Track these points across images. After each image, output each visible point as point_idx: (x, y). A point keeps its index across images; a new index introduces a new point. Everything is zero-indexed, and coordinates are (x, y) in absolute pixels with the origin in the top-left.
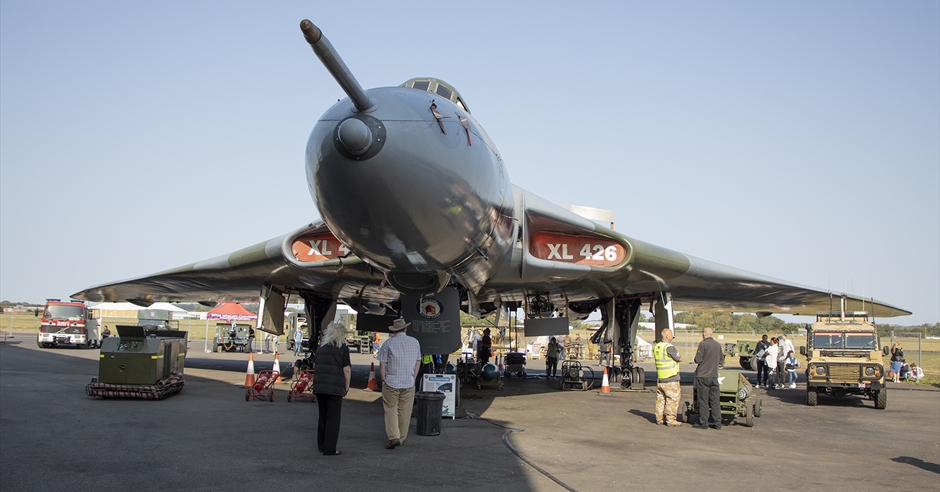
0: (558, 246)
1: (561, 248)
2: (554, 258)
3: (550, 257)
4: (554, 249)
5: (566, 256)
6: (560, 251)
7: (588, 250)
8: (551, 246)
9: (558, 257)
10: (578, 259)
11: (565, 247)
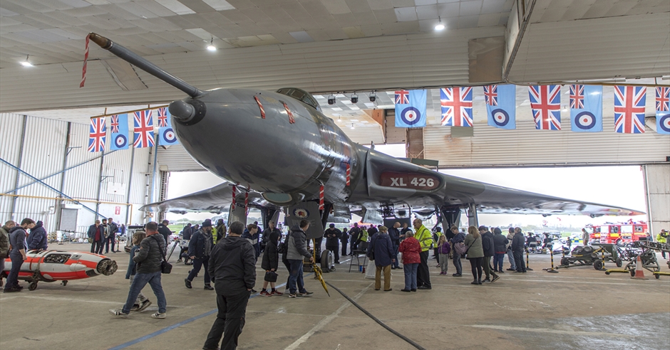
0: (397, 179)
1: (399, 180)
2: (395, 186)
3: (392, 185)
4: (394, 181)
5: (402, 184)
6: (398, 182)
7: (416, 181)
8: (393, 179)
9: (397, 185)
10: (410, 186)
11: (401, 179)
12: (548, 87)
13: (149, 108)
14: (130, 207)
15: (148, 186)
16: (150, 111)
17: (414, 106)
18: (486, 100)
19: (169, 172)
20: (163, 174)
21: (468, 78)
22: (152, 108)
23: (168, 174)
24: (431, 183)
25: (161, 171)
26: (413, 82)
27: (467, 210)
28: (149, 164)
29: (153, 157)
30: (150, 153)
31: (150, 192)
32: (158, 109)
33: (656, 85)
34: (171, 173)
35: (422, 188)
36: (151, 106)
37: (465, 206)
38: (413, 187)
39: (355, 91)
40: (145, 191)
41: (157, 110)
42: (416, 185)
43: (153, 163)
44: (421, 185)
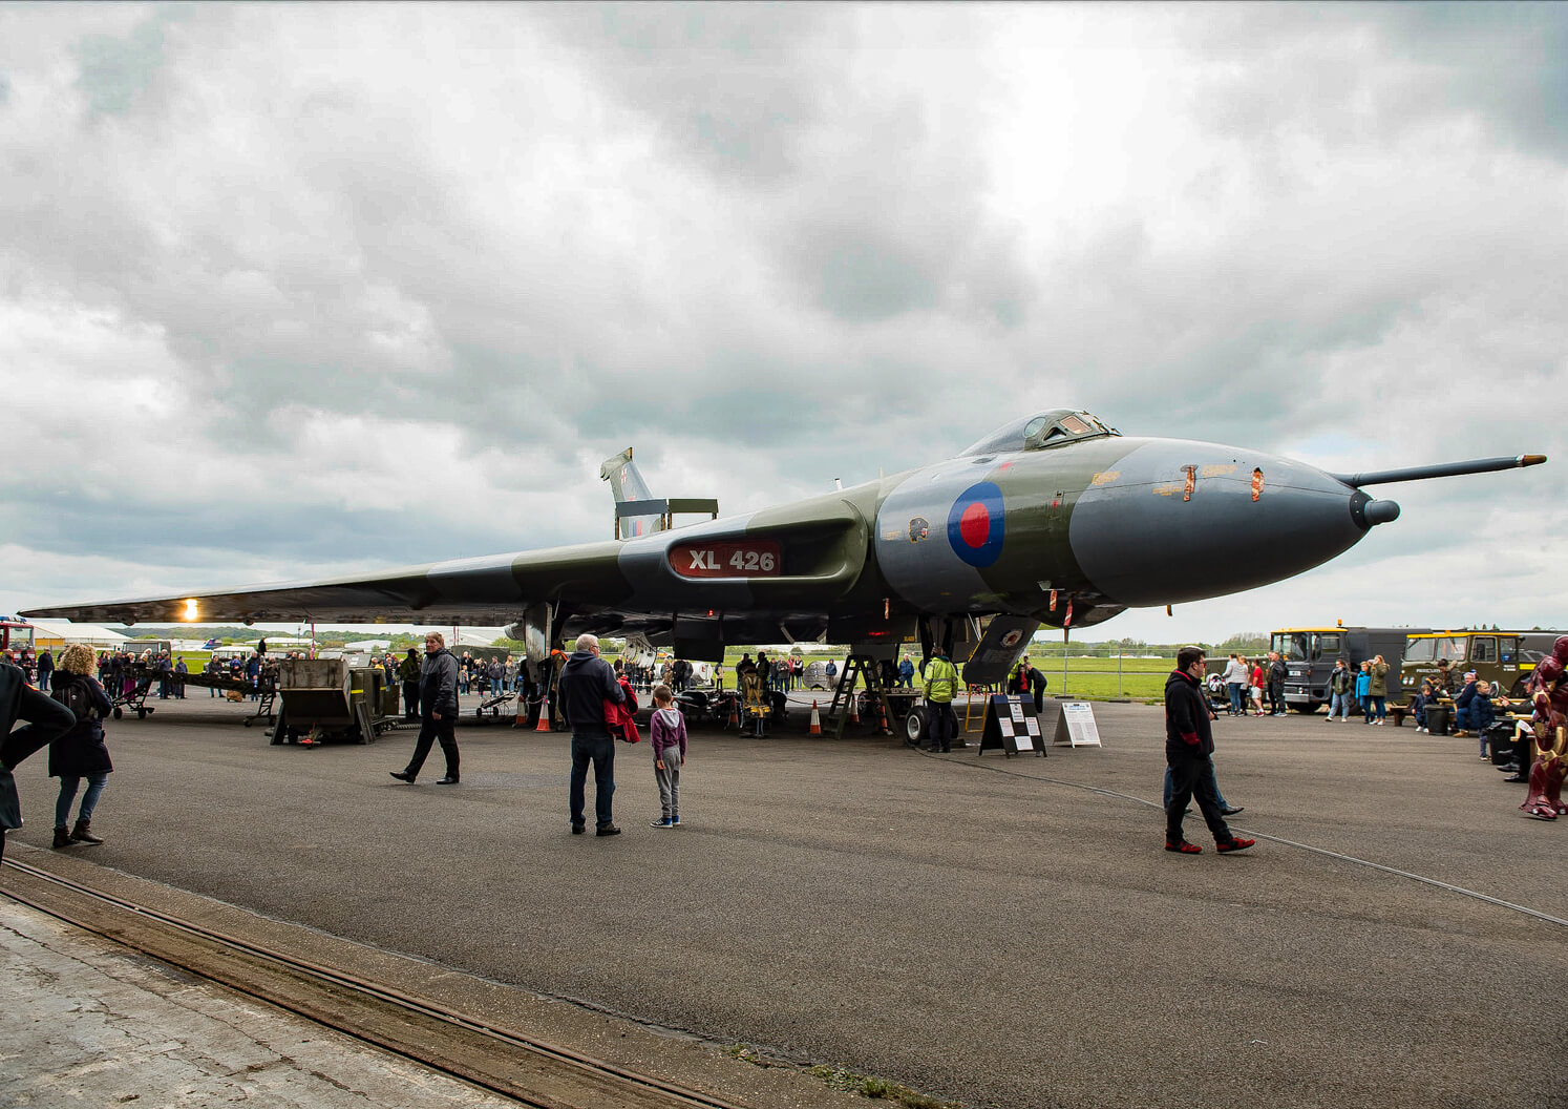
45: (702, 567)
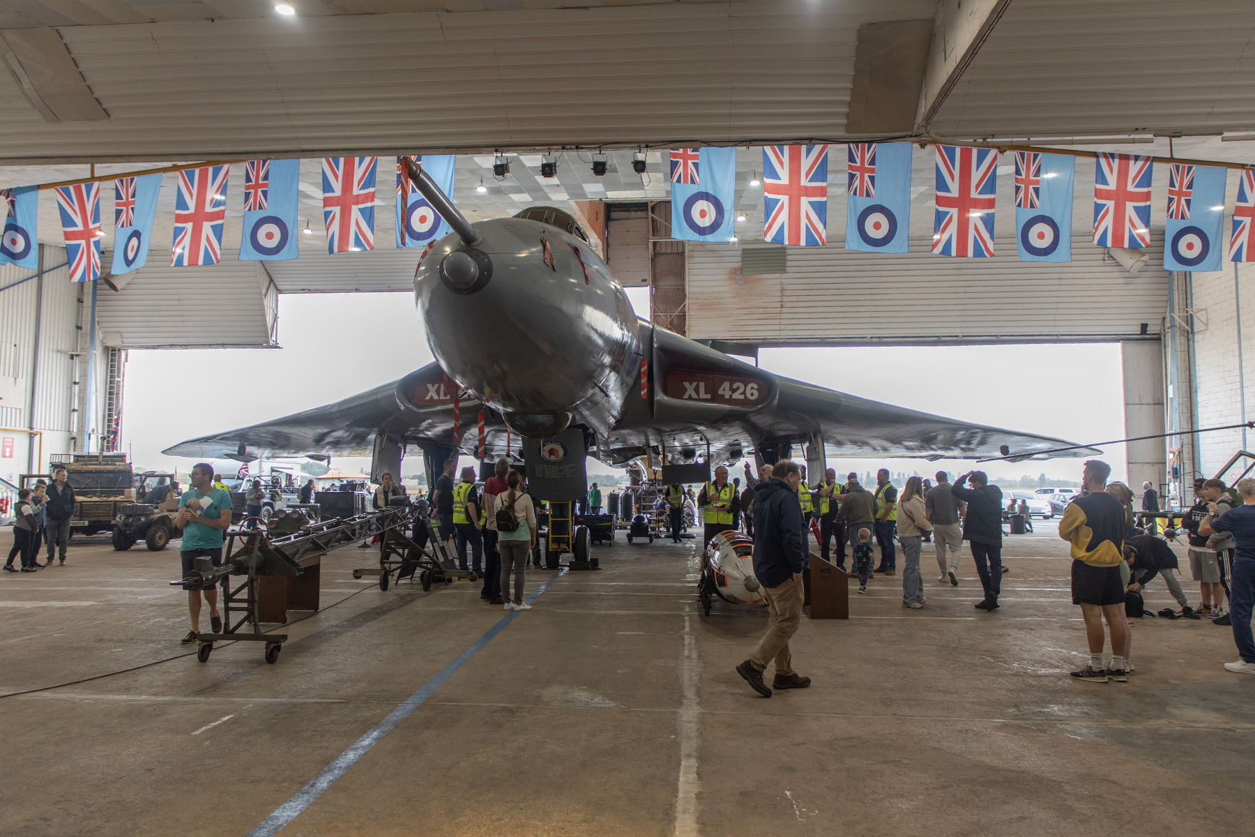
0: (695, 384)
1: (697, 387)
2: (690, 398)
3: (686, 396)
4: (690, 389)
5: (703, 395)
6: (697, 390)
7: (727, 388)
8: (686, 384)
9: (695, 396)
10: (716, 398)
11: (702, 385)
12: (975, 152)
13: (93, 178)
14: (37, 439)
15: (76, 385)
16: (96, 184)
17: (710, 191)
18: (850, 184)
19: (126, 348)
20: (112, 354)
21: (844, 121)
22: (101, 179)
23: (123, 354)
24: (752, 392)
25: (106, 349)
26: (730, 128)
27: (806, 445)
28: (79, 328)
29: (87, 312)
30: (80, 301)
31: (83, 400)
32: (117, 181)
33: (1171, 159)
34: (130, 351)
35: (737, 402)
36: (102, 169)
37: (801, 438)
38: (720, 399)
39: (601, 146)
40: (70, 399)
41: (111, 184)
42: (727, 397)
43: (87, 326)
44: (736, 396)
45: (436, 397)
